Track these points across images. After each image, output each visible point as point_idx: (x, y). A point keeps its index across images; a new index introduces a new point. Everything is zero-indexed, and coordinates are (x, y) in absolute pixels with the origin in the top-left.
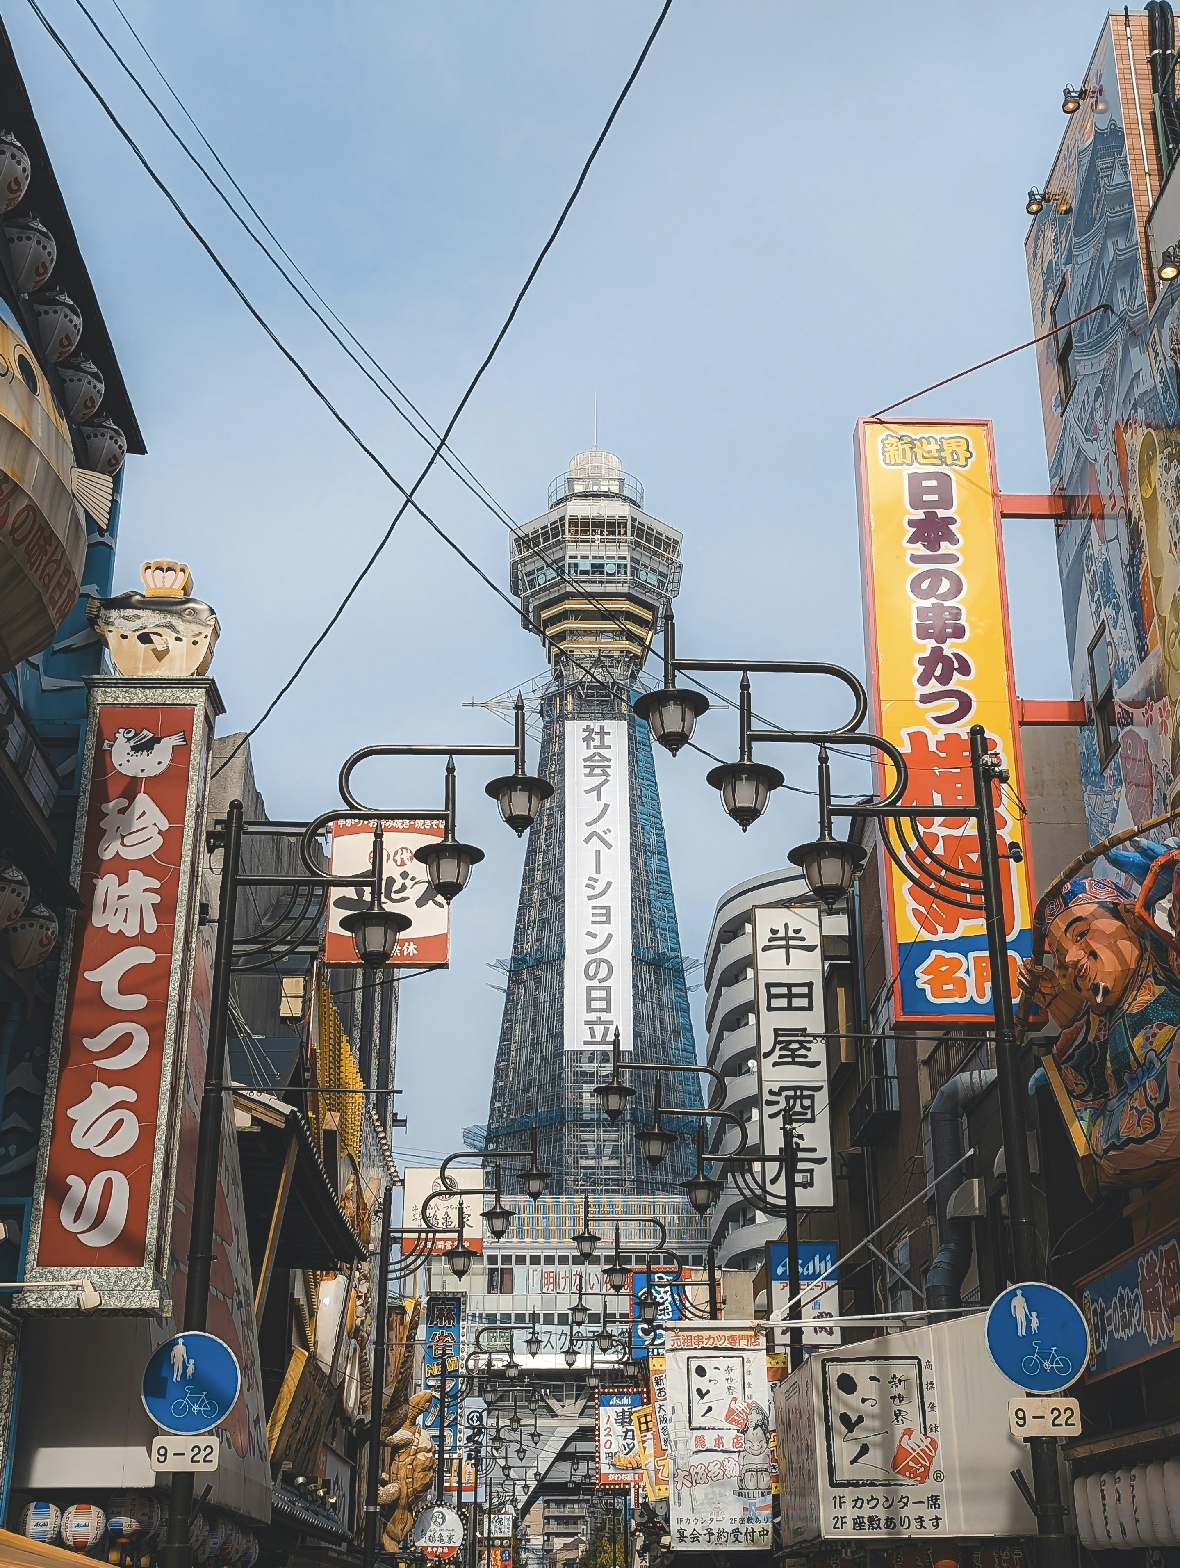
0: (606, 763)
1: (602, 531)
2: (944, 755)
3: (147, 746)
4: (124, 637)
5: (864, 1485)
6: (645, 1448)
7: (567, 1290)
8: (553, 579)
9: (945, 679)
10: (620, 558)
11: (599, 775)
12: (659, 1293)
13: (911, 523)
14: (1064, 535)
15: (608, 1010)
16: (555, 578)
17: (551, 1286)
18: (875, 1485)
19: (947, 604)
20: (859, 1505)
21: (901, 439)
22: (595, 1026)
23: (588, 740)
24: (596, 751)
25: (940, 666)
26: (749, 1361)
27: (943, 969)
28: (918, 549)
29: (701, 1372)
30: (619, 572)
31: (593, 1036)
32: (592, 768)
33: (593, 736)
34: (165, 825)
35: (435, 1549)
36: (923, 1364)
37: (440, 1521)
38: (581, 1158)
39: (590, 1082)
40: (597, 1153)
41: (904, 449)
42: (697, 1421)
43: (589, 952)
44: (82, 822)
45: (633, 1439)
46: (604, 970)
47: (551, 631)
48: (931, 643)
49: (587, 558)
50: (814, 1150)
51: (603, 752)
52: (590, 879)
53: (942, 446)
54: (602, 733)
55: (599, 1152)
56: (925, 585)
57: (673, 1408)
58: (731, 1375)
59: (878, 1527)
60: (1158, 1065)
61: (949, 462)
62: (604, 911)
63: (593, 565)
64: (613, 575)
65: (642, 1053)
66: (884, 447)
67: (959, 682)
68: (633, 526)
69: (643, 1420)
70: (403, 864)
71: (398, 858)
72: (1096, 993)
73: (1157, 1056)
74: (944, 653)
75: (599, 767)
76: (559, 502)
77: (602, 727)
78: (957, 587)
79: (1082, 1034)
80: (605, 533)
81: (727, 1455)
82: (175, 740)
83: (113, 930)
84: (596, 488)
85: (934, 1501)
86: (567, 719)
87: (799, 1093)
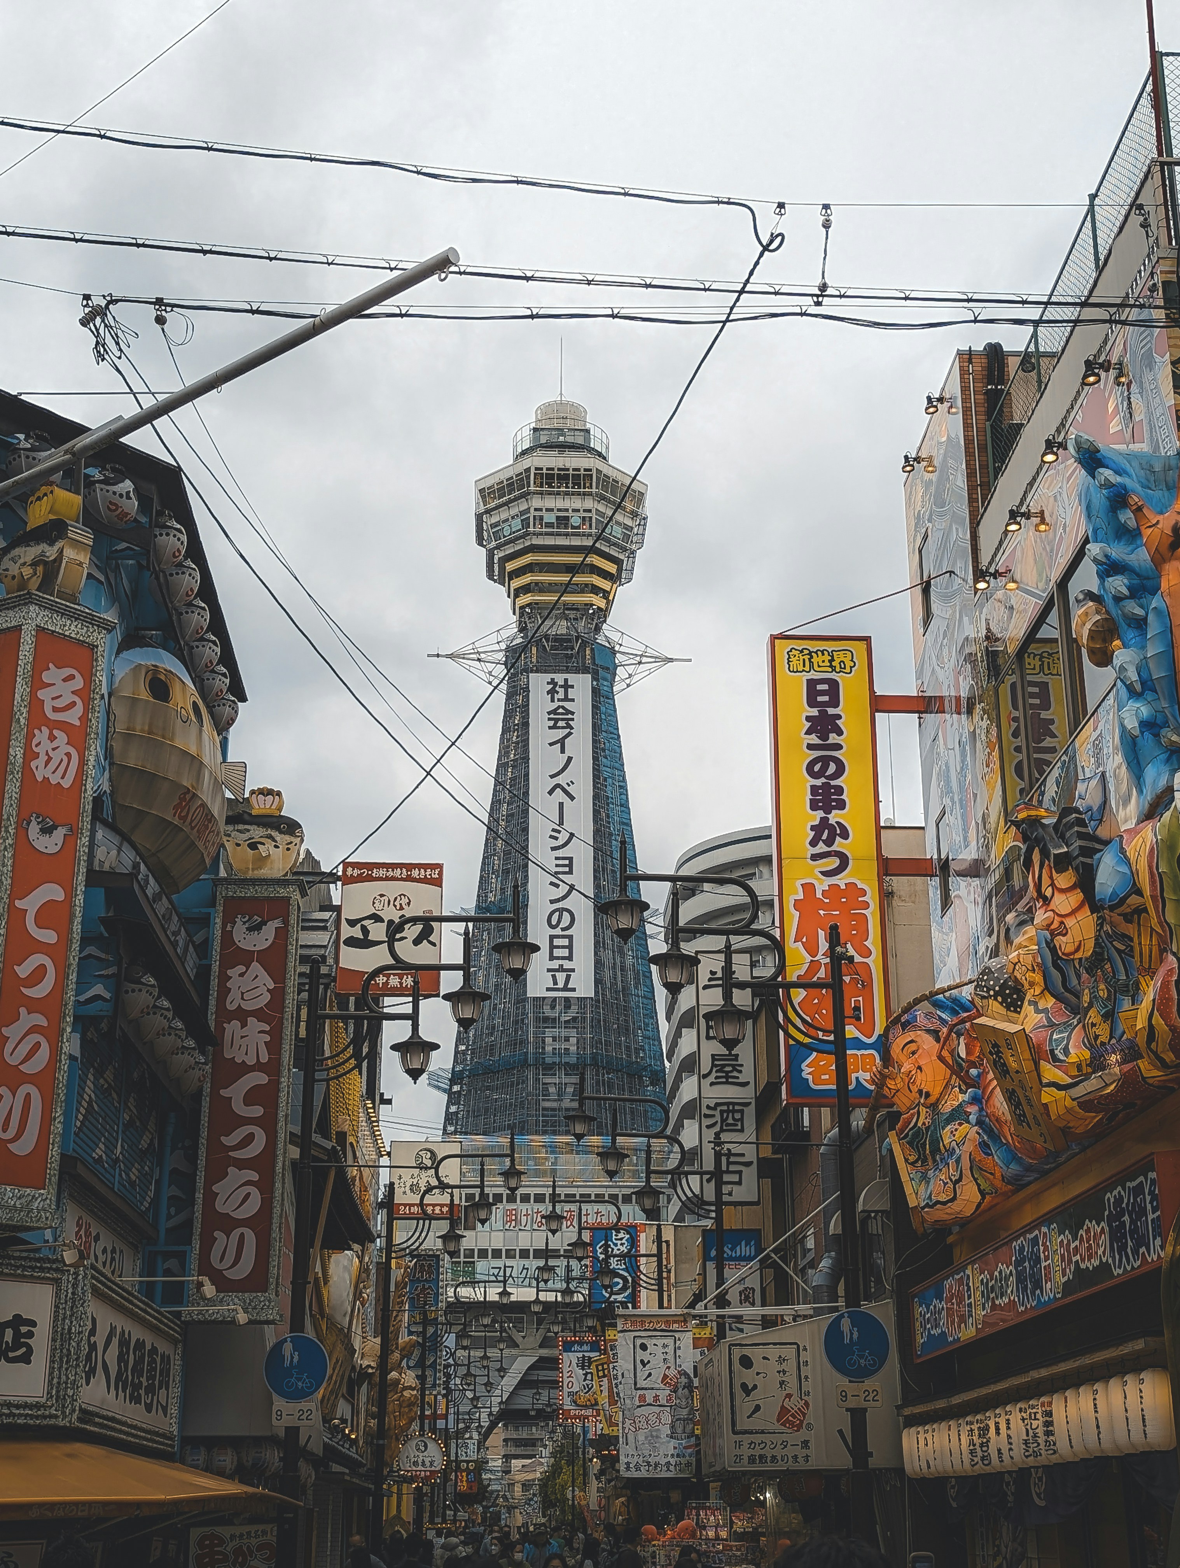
0: (570, 716)
1: (567, 484)
2: (828, 901)
3: (257, 928)
4: (238, 845)
5: (757, 1433)
6: (601, 1391)
7: (528, 1228)
8: (518, 531)
9: (830, 842)
10: (585, 511)
11: (563, 728)
12: (616, 1245)
13: (808, 719)
14: (923, 726)
15: (570, 958)
16: (520, 530)
17: (513, 1222)
18: (764, 1433)
19: (833, 783)
20: (752, 1447)
21: (801, 651)
22: (557, 974)
23: (552, 692)
24: (561, 704)
25: (826, 831)
26: (679, 1339)
27: (821, 1063)
28: (813, 739)
29: (644, 1347)
30: (584, 524)
31: (555, 983)
32: (556, 721)
33: (557, 689)
34: (272, 986)
35: (418, 1473)
36: (801, 1348)
37: (423, 1449)
38: (543, 1100)
39: (552, 1027)
40: (559, 1096)
41: (804, 660)
42: (641, 1383)
43: (552, 902)
44: (214, 983)
45: (592, 1380)
46: (566, 919)
47: (516, 583)
48: (820, 814)
49: (552, 510)
50: (743, 1155)
51: (567, 705)
52: (554, 830)
53: (832, 657)
54: (566, 686)
55: (560, 1094)
56: (817, 768)
57: (623, 1374)
58: (666, 1350)
59: (766, 1462)
60: (958, 1151)
61: (838, 669)
62: (567, 862)
63: (558, 518)
64: (578, 527)
65: (603, 1000)
66: (789, 657)
67: (840, 845)
68: (598, 479)
69: (600, 1368)
70: (401, 908)
71: (397, 903)
72: (921, 1096)
73: (957, 1145)
74: (830, 822)
75: (563, 720)
76: (524, 453)
77: (566, 680)
78: (841, 769)
79: (914, 1120)
80: (570, 485)
81: (662, 1409)
82: (277, 923)
83: (238, 1060)
84: (561, 439)
85: (805, 1444)
86: (532, 672)
87: (731, 1107)
